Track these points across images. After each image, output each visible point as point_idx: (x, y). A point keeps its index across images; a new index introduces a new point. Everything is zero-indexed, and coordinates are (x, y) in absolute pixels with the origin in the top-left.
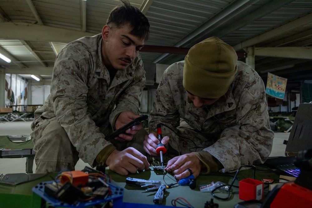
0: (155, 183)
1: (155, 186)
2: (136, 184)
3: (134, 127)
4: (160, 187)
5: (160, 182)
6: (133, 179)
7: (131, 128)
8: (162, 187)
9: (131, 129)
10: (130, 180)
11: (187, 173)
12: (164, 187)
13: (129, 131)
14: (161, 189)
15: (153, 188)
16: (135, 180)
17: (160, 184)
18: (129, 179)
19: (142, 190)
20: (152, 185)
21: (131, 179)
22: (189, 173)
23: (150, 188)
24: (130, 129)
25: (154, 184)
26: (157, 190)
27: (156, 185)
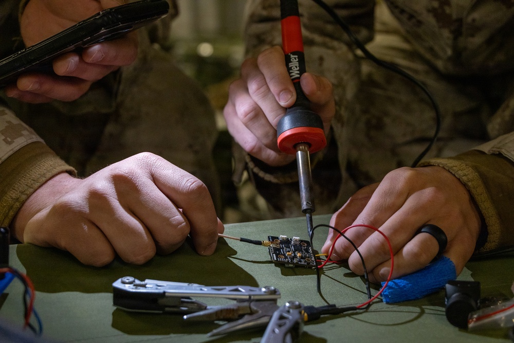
0: (250, 300)
1: (252, 313)
2: (162, 307)
3: (96, 48)
4: (276, 315)
5: (274, 292)
6: (147, 281)
7: (81, 52)
8: (281, 317)
9: (82, 59)
10: (128, 288)
11: (423, 245)
12: (293, 316)
13: (68, 65)
14: (280, 326)
15: (240, 321)
16: (152, 286)
17: (275, 301)
18: (125, 284)
19: (190, 333)
20: (238, 309)
21: (137, 282)
22: (435, 247)
23: (229, 320)
24: (73, 60)
25: (246, 304)
26: (260, 330)
27: (254, 306)
